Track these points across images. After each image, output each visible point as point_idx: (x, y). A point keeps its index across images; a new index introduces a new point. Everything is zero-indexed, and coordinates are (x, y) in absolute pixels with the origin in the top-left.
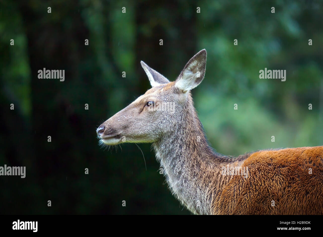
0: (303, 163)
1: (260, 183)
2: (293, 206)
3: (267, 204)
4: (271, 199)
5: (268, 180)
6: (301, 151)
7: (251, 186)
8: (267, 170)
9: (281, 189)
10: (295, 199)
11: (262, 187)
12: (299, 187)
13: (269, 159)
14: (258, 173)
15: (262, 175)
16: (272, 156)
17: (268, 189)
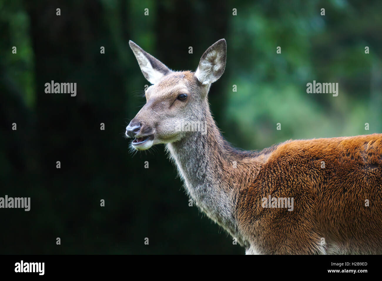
0: (340, 155)
1: (293, 179)
2: (329, 206)
3: (301, 203)
4: (305, 197)
5: (301, 175)
6: (337, 141)
7: (281, 182)
8: (299, 163)
9: (315, 185)
10: (331, 197)
11: (295, 183)
12: (335, 183)
13: (301, 152)
14: (289, 166)
15: (294, 168)
16: (304, 147)
17: (301, 185)
